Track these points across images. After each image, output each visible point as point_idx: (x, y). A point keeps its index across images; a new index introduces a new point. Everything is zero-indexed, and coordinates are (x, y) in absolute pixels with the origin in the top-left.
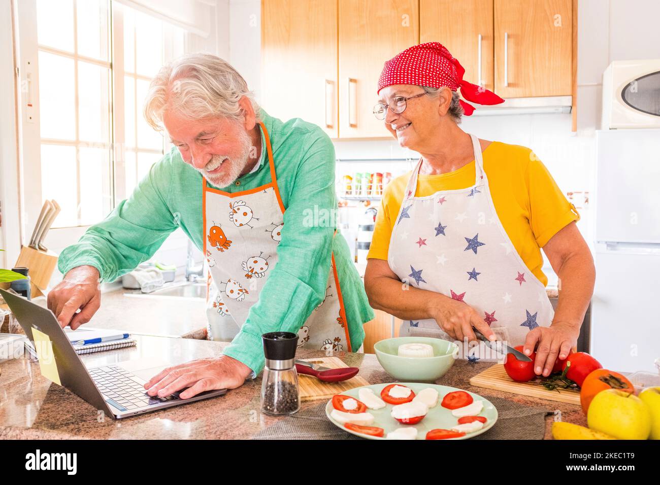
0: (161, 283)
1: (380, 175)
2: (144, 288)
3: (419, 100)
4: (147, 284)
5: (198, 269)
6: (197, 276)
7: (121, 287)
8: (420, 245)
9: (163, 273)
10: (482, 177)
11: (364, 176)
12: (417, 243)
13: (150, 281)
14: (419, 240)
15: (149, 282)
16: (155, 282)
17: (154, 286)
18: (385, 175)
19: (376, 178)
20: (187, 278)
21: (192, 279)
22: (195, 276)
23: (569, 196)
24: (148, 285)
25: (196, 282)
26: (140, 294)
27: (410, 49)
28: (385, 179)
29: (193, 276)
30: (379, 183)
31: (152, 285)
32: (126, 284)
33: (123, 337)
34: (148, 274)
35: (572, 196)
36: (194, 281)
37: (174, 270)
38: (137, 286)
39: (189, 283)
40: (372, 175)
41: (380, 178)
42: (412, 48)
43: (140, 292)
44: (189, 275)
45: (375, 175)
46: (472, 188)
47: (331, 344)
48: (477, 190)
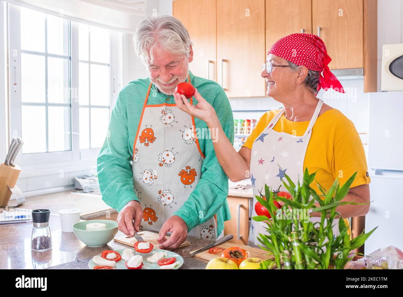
0: (96, 187)
1: (249, 121)
2: (85, 189)
3: (283, 69)
8: (260, 163)
10: (309, 132)
11: (239, 121)
12: (259, 161)
13: (89, 185)
14: (260, 160)
17: (92, 188)
18: (252, 121)
19: (246, 123)
24: (87, 188)
26: (82, 193)
27: (295, 34)
28: (252, 124)
30: (248, 126)
31: (90, 187)
32: (76, 187)
34: (89, 181)
38: (80, 188)
40: (244, 121)
41: (249, 123)
42: (296, 34)
43: (83, 191)
45: (246, 121)
46: (301, 137)
47: (207, 229)
48: (302, 140)
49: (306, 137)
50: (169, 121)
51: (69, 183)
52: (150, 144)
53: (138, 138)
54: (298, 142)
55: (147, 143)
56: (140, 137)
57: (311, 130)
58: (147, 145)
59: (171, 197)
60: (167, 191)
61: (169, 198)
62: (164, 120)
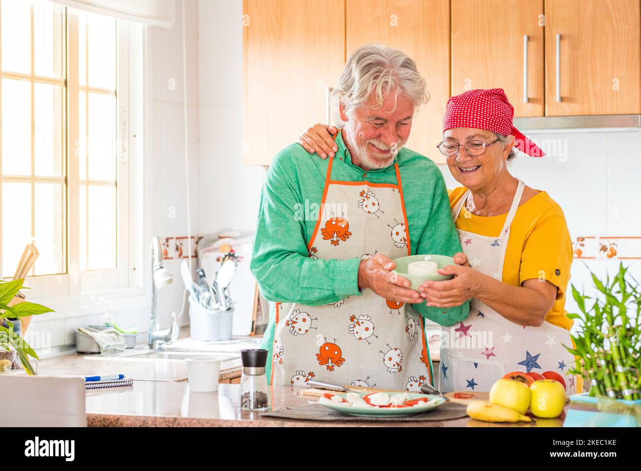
0: (123, 348)
2: (105, 351)
4: (108, 346)
5: (164, 333)
6: (163, 342)
7: (74, 351)
9: (125, 336)
10: (507, 231)
15: (111, 344)
16: (117, 345)
17: (115, 350)
20: (150, 345)
21: (157, 346)
22: (160, 342)
23: (580, 242)
24: (109, 349)
25: (161, 349)
29: (158, 342)
31: (113, 348)
32: (81, 347)
33: (119, 377)
34: (109, 335)
35: (583, 242)
36: (159, 349)
37: (135, 333)
38: (95, 350)
39: (151, 351)
44: (153, 340)
46: (495, 238)
47: (416, 381)
48: (498, 242)
49: (504, 238)
50: (373, 209)
51: (65, 341)
52: (341, 242)
53: (320, 232)
54: (493, 245)
55: (335, 240)
56: (322, 230)
57: (509, 228)
58: (335, 243)
59: (370, 326)
60: (365, 318)
61: (367, 329)
62: (366, 206)
